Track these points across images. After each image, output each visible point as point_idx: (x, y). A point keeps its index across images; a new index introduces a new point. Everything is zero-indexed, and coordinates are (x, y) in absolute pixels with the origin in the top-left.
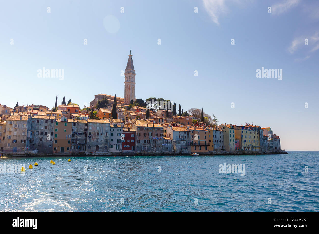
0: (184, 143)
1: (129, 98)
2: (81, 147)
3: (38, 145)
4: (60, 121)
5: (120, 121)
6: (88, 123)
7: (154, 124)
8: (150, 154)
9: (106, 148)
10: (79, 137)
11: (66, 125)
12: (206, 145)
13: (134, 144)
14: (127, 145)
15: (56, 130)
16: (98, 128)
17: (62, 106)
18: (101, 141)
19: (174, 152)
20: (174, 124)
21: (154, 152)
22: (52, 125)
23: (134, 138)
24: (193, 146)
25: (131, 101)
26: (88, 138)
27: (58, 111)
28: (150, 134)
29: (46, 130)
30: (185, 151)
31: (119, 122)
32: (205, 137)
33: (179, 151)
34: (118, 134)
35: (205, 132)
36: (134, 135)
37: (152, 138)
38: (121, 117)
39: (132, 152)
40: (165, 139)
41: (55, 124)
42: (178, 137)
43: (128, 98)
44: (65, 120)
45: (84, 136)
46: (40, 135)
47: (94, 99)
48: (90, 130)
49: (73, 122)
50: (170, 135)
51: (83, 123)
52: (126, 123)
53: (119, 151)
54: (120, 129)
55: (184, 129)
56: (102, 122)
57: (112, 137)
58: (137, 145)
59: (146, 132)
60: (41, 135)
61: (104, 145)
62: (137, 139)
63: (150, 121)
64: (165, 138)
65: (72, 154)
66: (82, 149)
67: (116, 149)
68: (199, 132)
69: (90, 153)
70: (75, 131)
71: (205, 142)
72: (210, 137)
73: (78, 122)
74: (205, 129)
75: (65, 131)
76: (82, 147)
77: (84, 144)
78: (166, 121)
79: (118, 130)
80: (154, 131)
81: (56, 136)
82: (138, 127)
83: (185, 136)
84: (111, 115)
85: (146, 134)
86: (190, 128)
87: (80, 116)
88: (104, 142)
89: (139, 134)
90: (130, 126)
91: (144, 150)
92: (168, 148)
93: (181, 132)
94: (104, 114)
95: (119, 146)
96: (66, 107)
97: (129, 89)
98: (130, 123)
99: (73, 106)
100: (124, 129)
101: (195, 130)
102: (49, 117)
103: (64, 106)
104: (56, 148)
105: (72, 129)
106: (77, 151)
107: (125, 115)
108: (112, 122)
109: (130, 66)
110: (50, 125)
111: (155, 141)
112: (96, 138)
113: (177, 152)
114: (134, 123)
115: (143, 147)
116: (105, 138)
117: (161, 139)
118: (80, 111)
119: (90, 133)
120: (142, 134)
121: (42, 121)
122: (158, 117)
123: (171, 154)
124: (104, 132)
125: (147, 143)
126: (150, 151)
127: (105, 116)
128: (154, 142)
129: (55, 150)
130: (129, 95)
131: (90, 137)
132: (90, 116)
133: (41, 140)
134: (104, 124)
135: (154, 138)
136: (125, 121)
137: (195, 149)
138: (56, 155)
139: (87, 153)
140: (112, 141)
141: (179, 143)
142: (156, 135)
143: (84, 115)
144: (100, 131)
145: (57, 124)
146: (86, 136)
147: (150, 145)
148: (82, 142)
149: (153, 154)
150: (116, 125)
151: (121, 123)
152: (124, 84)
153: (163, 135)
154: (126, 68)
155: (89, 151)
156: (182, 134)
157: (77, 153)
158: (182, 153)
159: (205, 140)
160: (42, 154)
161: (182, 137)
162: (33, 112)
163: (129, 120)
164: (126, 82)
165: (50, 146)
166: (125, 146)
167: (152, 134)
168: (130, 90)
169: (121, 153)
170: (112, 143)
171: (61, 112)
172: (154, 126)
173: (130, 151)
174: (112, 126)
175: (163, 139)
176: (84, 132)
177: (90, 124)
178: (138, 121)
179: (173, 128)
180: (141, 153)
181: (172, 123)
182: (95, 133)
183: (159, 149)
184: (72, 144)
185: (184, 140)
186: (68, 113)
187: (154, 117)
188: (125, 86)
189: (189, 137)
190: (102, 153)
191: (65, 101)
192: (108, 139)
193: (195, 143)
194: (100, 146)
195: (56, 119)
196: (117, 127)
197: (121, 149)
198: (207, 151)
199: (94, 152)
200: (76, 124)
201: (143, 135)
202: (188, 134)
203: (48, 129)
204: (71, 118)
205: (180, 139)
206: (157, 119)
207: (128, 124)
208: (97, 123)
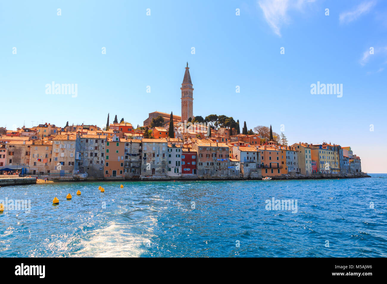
0: (253, 166)
1: (187, 115)
2: (135, 170)
3: (88, 168)
4: (111, 140)
5: (179, 140)
6: (143, 143)
7: (218, 144)
8: (214, 178)
9: (163, 171)
10: (133, 159)
11: (118, 145)
12: (278, 168)
13: (195, 166)
14: (187, 167)
15: (108, 151)
16: (154, 149)
17: (114, 125)
18: (158, 163)
19: (242, 176)
20: (241, 144)
21: (219, 176)
22: (103, 145)
23: (195, 160)
24: (264, 169)
25: (189, 118)
26: (143, 160)
27: (109, 130)
28: (214, 155)
29: (96, 151)
30: (254, 175)
31: (177, 142)
32: (278, 158)
33: (247, 175)
34: (177, 155)
35: (278, 153)
36: (195, 156)
37: (217, 159)
38: (179, 137)
39: (193, 176)
40: (231, 161)
41: (106, 144)
42: (246, 158)
43: (185, 115)
44: (117, 139)
45: (138, 157)
46: (89, 157)
47: (148, 117)
48: (145, 151)
49: (126, 142)
50: (236, 156)
51: (137, 143)
52: (185, 143)
53: (179, 175)
54: (179, 150)
55: (253, 149)
56: (159, 142)
57: (170, 159)
58: (199, 167)
59: (209, 153)
60: (91, 156)
61: (161, 168)
62: (199, 161)
63: (213, 140)
64: (231, 159)
65: (125, 178)
66: (137, 172)
67: (175, 172)
68: (270, 152)
69: (145, 177)
70: (129, 152)
71: (278, 164)
72: (283, 158)
73: (131, 141)
74: (277, 149)
75: (117, 152)
76: (137, 170)
77: (138, 167)
78: (230, 140)
79: (177, 151)
80: (218, 151)
81: (107, 157)
82: (200, 147)
83: (254, 157)
84: (168, 133)
85: (209, 155)
86: (259, 148)
87: (134, 136)
88: (161, 164)
89: (201, 155)
90: (190, 146)
91: (207, 173)
92: (235, 172)
93: (249, 153)
94: (160, 132)
95: (178, 169)
96: (118, 125)
97: (186, 105)
98: (190, 142)
99: (126, 125)
100: (184, 150)
101: (265, 150)
102: (99, 137)
103: (116, 125)
104: (107, 171)
105: (125, 150)
106: (130, 175)
107: (184, 134)
108: (170, 141)
109: (187, 79)
110: (100, 145)
111: (220, 163)
112: (152, 160)
113: (245, 176)
114: (194, 143)
115: (206, 169)
116: (162, 160)
117: (227, 161)
118: (133, 131)
119: (145, 154)
120: (204, 155)
121: (92, 140)
122: (220, 136)
123: (239, 178)
124: (161, 153)
125: (211, 165)
126: (214, 174)
127: (161, 135)
128: (218, 164)
129: (106, 174)
130: (187, 112)
131: (145, 159)
132: (145, 136)
133: (91, 162)
134: (161, 144)
135: (218, 160)
136: (184, 140)
137: (266, 172)
138: (108, 179)
139: (142, 177)
140: (170, 163)
141: (247, 165)
142: (220, 156)
143: (138, 135)
144: (156, 152)
145: (108, 144)
146: (141, 157)
147: (214, 168)
148: (136, 165)
149: (217, 178)
150: (175, 145)
151: (179, 143)
152: (181, 100)
153: (228, 155)
154: (183, 82)
155: (145, 175)
156: (250, 155)
157: (131, 177)
158: (252, 177)
159: (277, 162)
160: (93, 178)
161: (251, 158)
162: (82, 131)
163: (189, 139)
164: (183, 98)
165: (101, 169)
166: (185, 170)
167: (216, 155)
168: (188, 107)
169: (181, 177)
170: (170, 166)
171: (113, 131)
172: (218, 146)
173: (191, 174)
174: (170, 146)
175: (229, 160)
176: (137, 152)
177: (145, 144)
178: (199, 140)
179: (240, 148)
180: (203, 177)
181: (237, 142)
182: (151, 155)
183: (225, 172)
184: (126, 167)
185: (253, 162)
186: (120, 132)
187: (216, 136)
188: (182, 102)
189: (259, 158)
190: (159, 177)
191: (117, 120)
192: (166, 161)
193: (266, 165)
194: (157, 169)
195: (107, 139)
196: (176, 147)
197: (180, 173)
198: (279, 175)
199: (150, 176)
200: (130, 144)
201: (206, 156)
202: (258, 155)
203: (99, 150)
204: (124, 138)
205: (249, 160)
206: (219, 138)
207: (187, 144)
208: (152, 142)
